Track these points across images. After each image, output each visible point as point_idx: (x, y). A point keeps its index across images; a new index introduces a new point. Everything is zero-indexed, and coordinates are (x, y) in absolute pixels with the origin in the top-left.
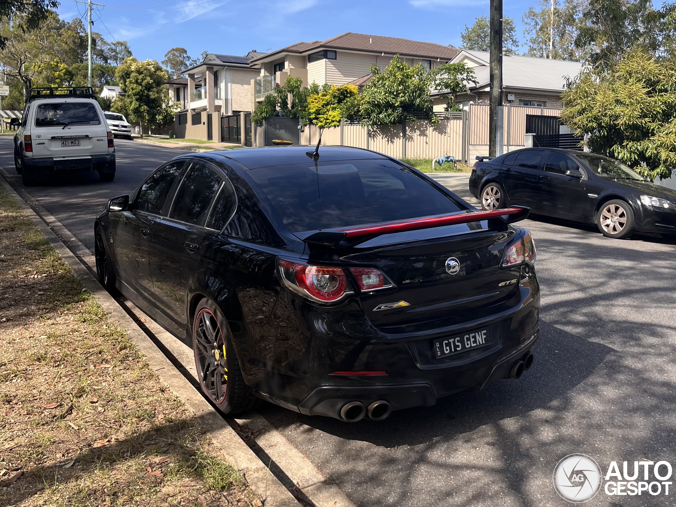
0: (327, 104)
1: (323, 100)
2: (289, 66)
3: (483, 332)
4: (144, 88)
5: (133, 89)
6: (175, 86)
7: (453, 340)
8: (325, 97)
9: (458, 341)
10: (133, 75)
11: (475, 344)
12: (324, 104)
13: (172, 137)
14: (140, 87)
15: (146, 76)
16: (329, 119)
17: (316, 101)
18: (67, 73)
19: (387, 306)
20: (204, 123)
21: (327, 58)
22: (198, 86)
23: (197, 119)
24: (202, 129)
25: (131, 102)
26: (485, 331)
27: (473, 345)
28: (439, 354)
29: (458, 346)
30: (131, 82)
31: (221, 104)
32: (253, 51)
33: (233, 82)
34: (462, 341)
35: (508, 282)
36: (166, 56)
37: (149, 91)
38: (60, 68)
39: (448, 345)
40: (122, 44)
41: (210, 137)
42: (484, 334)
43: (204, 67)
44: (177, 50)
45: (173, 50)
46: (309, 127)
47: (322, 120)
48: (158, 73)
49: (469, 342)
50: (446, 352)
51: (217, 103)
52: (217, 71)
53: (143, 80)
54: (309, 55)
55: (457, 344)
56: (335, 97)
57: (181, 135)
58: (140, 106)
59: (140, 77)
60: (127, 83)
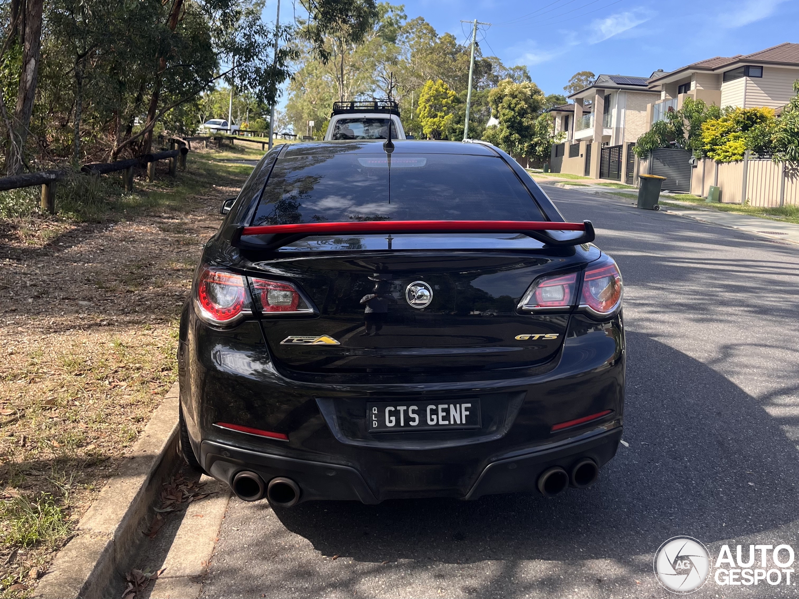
0: (727, 132)
1: (723, 127)
2: (696, 87)
3: (464, 406)
4: (517, 114)
5: (504, 115)
6: (563, 113)
7: (405, 408)
8: (725, 123)
9: (414, 412)
10: (506, 99)
11: (447, 422)
12: (724, 131)
13: (546, 171)
14: (513, 113)
15: (520, 100)
16: (729, 152)
17: (713, 128)
18: (455, 101)
19: (302, 340)
20: (582, 155)
21: (749, 76)
22: (586, 113)
23: (574, 151)
24: (580, 161)
25: (502, 130)
26: (469, 405)
27: (441, 422)
28: (375, 424)
29: (414, 420)
30: (503, 108)
31: (611, 134)
32: (658, 71)
33: (628, 108)
34: (422, 413)
35: (537, 336)
36: (570, 81)
37: (522, 118)
38: (449, 95)
39: (395, 414)
40: (521, 69)
41: (587, 172)
42: (467, 409)
43: (594, 90)
44: (584, 74)
45: (579, 74)
46: (704, 162)
47: (719, 152)
48: (535, 97)
49: (434, 417)
50: (388, 424)
51: (606, 132)
52: (609, 95)
53: (516, 104)
54: (725, 73)
55: (412, 415)
56: (738, 122)
57: (556, 169)
58: (511, 134)
59: (514, 101)
60: (499, 108)
